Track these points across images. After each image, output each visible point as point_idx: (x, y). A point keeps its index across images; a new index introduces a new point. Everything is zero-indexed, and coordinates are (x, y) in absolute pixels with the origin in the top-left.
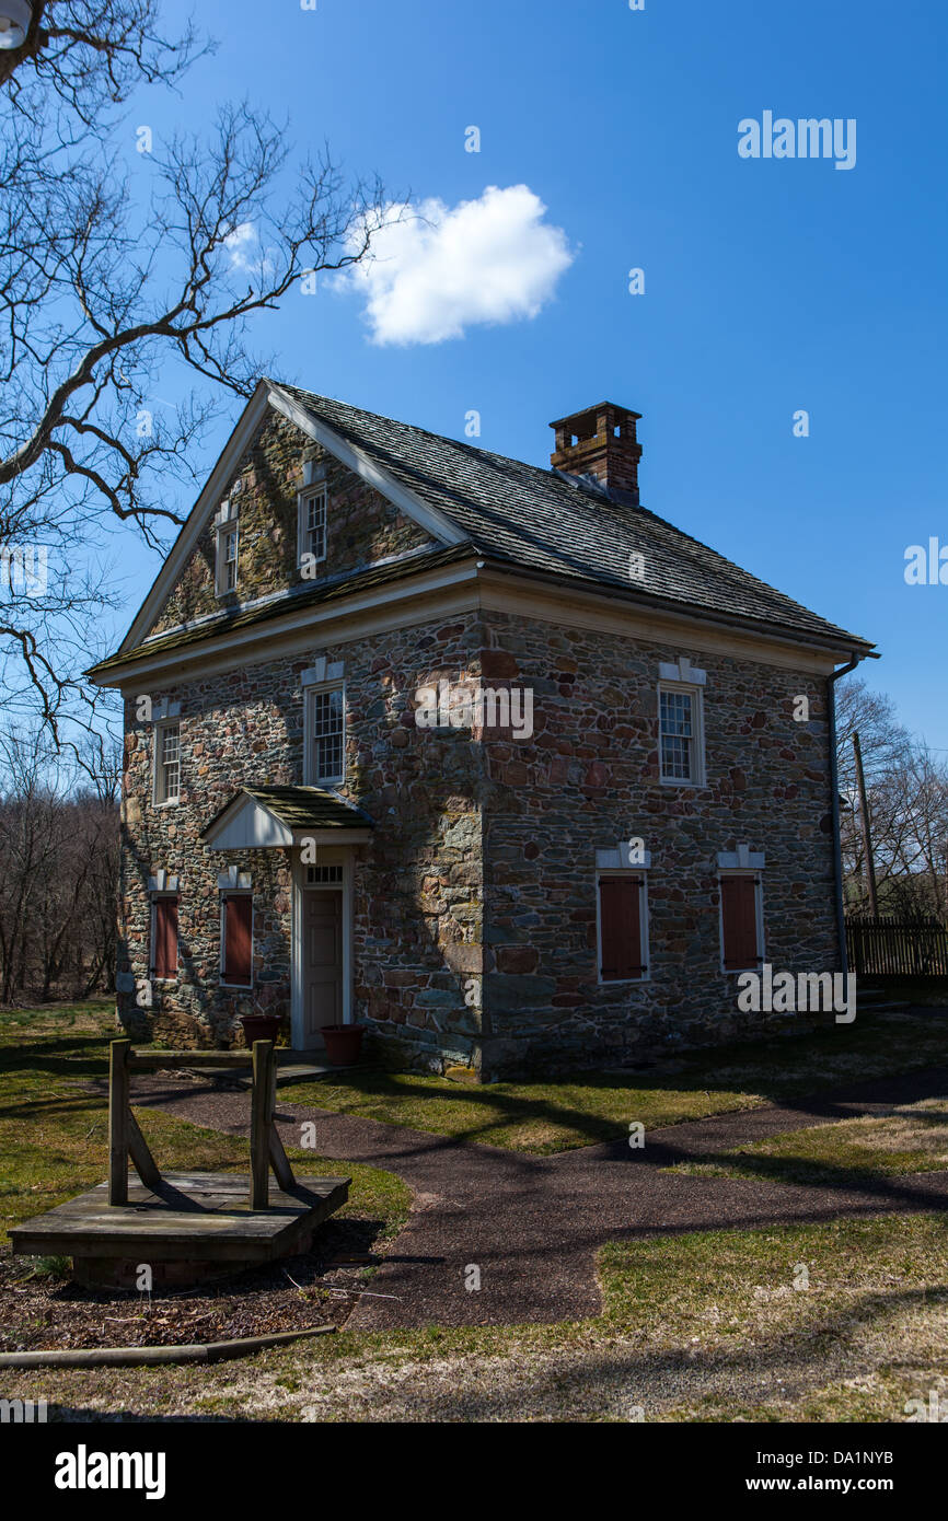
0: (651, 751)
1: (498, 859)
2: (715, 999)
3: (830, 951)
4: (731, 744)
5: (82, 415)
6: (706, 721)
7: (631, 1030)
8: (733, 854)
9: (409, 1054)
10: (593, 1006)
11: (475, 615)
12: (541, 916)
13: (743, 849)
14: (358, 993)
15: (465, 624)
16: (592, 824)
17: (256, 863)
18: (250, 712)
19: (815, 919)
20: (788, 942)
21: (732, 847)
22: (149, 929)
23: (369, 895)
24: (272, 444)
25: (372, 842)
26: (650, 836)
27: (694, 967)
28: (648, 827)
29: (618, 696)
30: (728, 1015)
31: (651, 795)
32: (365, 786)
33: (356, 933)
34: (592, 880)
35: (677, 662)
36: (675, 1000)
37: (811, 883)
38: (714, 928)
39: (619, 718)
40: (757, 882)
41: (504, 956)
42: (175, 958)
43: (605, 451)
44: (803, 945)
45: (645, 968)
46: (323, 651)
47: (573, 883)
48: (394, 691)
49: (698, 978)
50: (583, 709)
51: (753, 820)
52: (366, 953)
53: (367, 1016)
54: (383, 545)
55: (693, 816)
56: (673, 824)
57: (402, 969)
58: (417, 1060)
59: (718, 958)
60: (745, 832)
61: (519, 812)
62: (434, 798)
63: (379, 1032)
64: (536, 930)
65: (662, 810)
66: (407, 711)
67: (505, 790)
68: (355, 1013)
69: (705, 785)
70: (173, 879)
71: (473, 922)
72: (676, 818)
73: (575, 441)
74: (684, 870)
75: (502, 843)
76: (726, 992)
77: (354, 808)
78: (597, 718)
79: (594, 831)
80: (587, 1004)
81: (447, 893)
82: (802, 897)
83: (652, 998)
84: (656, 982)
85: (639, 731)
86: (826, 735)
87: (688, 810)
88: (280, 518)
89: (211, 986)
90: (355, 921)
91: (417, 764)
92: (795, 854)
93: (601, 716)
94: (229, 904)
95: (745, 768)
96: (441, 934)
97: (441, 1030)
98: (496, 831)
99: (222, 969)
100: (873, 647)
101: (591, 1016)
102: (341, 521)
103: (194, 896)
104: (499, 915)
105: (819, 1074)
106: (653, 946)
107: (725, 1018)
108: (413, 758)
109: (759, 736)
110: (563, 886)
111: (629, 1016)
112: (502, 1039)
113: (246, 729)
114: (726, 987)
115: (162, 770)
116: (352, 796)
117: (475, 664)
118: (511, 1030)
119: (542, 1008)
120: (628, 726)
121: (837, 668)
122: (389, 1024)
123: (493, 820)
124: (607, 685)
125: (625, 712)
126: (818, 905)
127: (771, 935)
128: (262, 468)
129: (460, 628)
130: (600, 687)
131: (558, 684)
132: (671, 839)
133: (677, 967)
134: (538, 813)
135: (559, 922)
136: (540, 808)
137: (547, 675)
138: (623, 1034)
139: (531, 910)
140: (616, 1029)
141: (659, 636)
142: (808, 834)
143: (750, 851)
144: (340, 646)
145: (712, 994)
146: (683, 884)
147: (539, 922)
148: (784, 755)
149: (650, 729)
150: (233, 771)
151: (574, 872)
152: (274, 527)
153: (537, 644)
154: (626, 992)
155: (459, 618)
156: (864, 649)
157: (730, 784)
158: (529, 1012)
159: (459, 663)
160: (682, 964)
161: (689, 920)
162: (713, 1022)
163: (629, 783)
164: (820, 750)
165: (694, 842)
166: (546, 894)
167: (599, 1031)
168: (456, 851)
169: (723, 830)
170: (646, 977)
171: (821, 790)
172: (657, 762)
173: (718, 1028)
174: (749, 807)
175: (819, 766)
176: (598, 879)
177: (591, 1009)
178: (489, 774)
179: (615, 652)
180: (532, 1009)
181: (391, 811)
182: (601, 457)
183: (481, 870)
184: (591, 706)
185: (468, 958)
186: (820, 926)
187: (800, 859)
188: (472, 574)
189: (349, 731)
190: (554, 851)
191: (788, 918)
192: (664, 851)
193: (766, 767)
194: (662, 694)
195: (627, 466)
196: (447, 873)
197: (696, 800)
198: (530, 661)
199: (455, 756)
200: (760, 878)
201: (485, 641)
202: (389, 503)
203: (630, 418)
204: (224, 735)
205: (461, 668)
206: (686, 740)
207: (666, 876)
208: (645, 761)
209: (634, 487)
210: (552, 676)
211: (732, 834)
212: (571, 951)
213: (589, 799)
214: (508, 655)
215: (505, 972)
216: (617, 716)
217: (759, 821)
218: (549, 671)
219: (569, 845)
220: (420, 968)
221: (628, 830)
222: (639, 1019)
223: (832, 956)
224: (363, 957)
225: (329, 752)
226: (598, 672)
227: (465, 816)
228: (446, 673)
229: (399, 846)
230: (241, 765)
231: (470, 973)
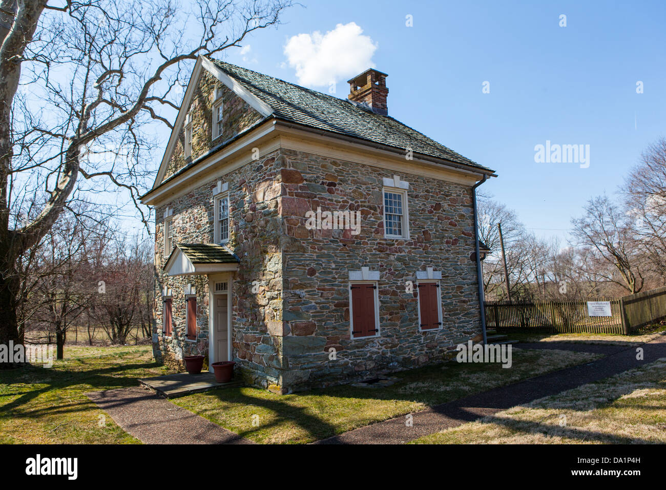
0: (379, 221)
1: (291, 276)
2: (416, 344)
3: (477, 318)
4: (422, 218)
6: (409, 207)
7: (369, 362)
8: (425, 272)
9: (254, 377)
10: (348, 351)
11: (279, 152)
12: (318, 305)
13: (430, 270)
14: (234, 345)
15: (275, 157)
16: (347, 258)
17: (197, 282)
18: (196, 211)
19: (469, 303)
20: (455, 315)
21: (424, 269)
22: (163, 314)
23: (238, 296)
24: (204, 85)
25: (239, 269)
26: (380, 264)
27: (405, 329)
28: (379, 259)
29: (361, 194)
30: (424, 352)
31: (379, 243)
32: (237, 243)
33: (233, 315)
34: (347, 286)
35: (393, 178)
36: (395, 346)
37: (466, 286)
38: (415, 309)
39: (362, 205)
40: (438, 286)
41: (296, 327)
42: (171, 327)
43: (371, 91)
44: (462, 316)
45: (377, 330)
46: (221, 178)
47: (336, 288)
48: (248, 194)
49: (407, 334)
50: (341, 200)
51: (436, 255)
52: (237, 325)
53: (238, 357)
54: (243, 123)
55: (403, 254)
56: (392, 258)
57: (250, 334)
58: (256, 381)
59: (418, 324)
60: (431, 261)
61: (304, 252)
62: (263, 246)
63: (242, 365)
64: (314, 313)
65: (386, 251)
66: (252, 204)
67: (296, 240)
68: (233, 355)
69: (408, 238)
70: (170, 290)
71: (279, 309)
72: (393, 255)
73: (359, 88)
74: (398, 281)
75: (294, 268)
76: (422, 340)
77: (232, 253)
78: (349, 205)
79: (348, 261)
80: (344, 350)
81: (268, 294)
82: (462, 293)
83: (381, 345)
84: (384, 337)
85: (372, 211)
86: (473, 215)
87: (400, 251)
88: (206, 118)
89: (183, 341)
90: (233, 310)
91: (256, 230)
92: (458, 272)
93: (351, 204)
94: (189, 302)
95: (430, 230)
96: (266, 316)
97: (266, 365)
98: (291, 262)
99: (186, 333)
100: (494, 172)
101: (347, 356)
102: (228, 115)
103: (177, 298)
104: (292, 305)
106: (382, 319)
107: (422, 353)
108: (254, 227)
109: (438, 215)
110: (330, 290)
111: (368, 355)
112: (294, 370)
113: (194, 219)
114: (422, 338)
115: (168, 241)
116: (231, 247)
117: (279, 176)
118: (300, 365)
119: (318, 353)
120: (366, 209)
121: (477, 182)
122: (245, 362)
123: (289, 256)
124: (354, 188)
125: (365, 202)
126: (470, 296)
127: (445, 311)
128: (201, 96)
129: (273, 159)
130: (350, 189)
131: (327, 187)
132: (391, 265)
133: (395, 329)
134: (316, 252)
135: (328, 308)
136: (317, 250)
137: (321, 183)
138: (365, 365)
139: (312, 303)
140: (361, 362)
141: (383, 165)
142: (465, 262)
143: (434, 270)
144: (227, 175)
145: (414, 342)
146: (398, 287)
147: (316, 309)
148: (451, 224)
149: (379, 210)
150: (190, 239)
151: (337, 283)
152: (204, 123)
153: (314, 167)
154: (366, 343)
155: (272, 154)
156: (491, 173)
157: (423, 238)
158: (311, 355)
159: (273, 177)
160: (398, 328)
161: (402, 306)
162: (415, 356)
163: (367, 237)
164: (470, 222)
165: (404, 266)
166: (320, 294)
167: (351, 363)
168: (271, 273)
169: (419, 260)
170: (378, 334)
171: (471, 240)
172: (383, 227)
173: (418, 360)
174: (434, 249)
175: (469, 229)
176: (350, 285)
177: (346, 352)
178: (286, 233)
179: (359, 172)
180: (313, 354)
181: (246, 254)
182: (369, 94)
183: (282, 282)
184: (345, 198)
185: (276, 328)
186: (471, 307)
187: (460, 274)
189: (231, 216)
190: (325, 272)
191: (454, 303)
192: (387, 271)
193: (441, 230)
194: (385, 193)
195: (382, 97)
196: (268, 285)
197: (405, 246)
198: (311, 175)
199: (271, 224)
200: (440, 284)
201: (284, 164)
202: (245, 102)
203: (383, 76)
204: (187, 223)
205: (274, 179)
206: (399, 217)
207: (389, 284)
208: (376, 226)
209: (385, 107)
210: (323, 183)
211: (424, 262)
212: (335, 323)
213: (345, 245)
214: (297, 172)
215: (297, 335)
216: (360, 204)
217: (438, 256)
218: (321, 181)
219: (333, 269)
220: (258, 333)
221: (367, 261)
222: (374, 356)
223: (477, 321)
224: (236, 327)
225: (225, 227)
226: (349, 182)
227: (275, 254)
228: (268, 182)
229: (249, 271)
230: (193, 236)
231: (278, 336)
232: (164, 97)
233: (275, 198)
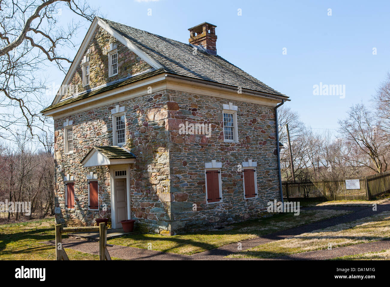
0: (221, 132)
1: (174, 166)
2: (242, 207)
3: (277, 191)
4: (246, 129)
5: (36, 27)
6: (238, 122)
7: (217, 217)
8: (247, 162)
9: (148, 228)
10: (205, 211)
11: (165, 91)
12: (188, 183)
13: (250, 161)
14: (132, 210)
15: (162, 94)
16: (204, 155)
17: (99, 171)
18: (95, 123)
19: (273, 182)
20: (265, 189)
21: (247, 161)
22: (65, 193)
23: (135, 179)
24: (99, 37)
25: (135, 162)
26: (221, 158)
27: (236, 197)
28: (221, 155)
29: (211, 115)
30: (247, 212)
31: (221, 145)
32: (132, 145)
33: (131, 191)
34: (204, 172)
35: (228, 104)
36: (231, 208)
37: (271, 170)
38: (242, 185)
39: (211, 122)
40: (255, 171)
41: (177, 196)
42: (74, 202)
43: (205, 38)
44: (269, 190)
45: (221, 198)
46: (118, 103)
47: (198, 173)
48: (141, 115)
49: (237, 201)
50: (200, 119)
51: (253, 152)
52: (134, 197)
53: (135, 217)
54: (136, 69)
55: (235, 151)
56: (228, 154)
57: (146, 202)
58: (151, 230)
59: (243, 194)
60: (251, 156)
61: (181, 152)
62: (154, 148)
63: (139, 222)
64: (187, 188)
65: (225, 150)
66: (145, 121)
67: (176, 145)
68: (132, 216)
69: (238, 142)
70: (72, 177)
71: (167, 186)
72: (229, 152)
73: (196, 34)
74: (232, 168)
75: (175, 161)
76: (246, 205)
77: (129, 152)
78: (204, 122)
79: (204, 157)
80: (203, 210)
81: (159, 178)
82: (269, 175)
83: (223, 207)
84: (224, 202)
85: (217, 125)
86: (275, 125)
87: (233, 149)
88: (103, 61)
89: (86, 210)
90: (131, 188)
91: (149, 138)
92: (266, 162)
93: (205, 121)
94: (90, 184)
95: (251, 136)
96: (158, 191)
97: (158, 220)
98: (174, 158)
99: (89, 205)
100: (288, 97)
101: (204, 213)
102: (123, 62)
103: (79, 182)
104: (175, 184)
105: (274, 228)
106: (223, 192)
107: (246, 213)
108: (147, 136)
109: (254, 126)
110: (195, 174)
111: (216, 213)
112: (177, 222)
113: (94, 128)
114: (246, 203)
115: (67, 143)
116: (128, 148)
117: (166, 106)
118: (180, 219)
119: (189, 212)
120: (214, 124)
121: (278, 104)
122: (142, 219)
123: (173, 154)
124: (207, 112)
125: (213, 120)
126: (274, 177)
127: (259, 187)
128: (96, 45)
129: (161, 95)
130: (205, 112)
131: (192, 112)
132: (228, 158)
133: (230, 198)
134: (187, 152)
135: (194, 185)
136: (187, 150)
137: (188, 109)
138: (215, 219)
139: (185, 182)
140: (212, 217)
141: (223, 96)
142: (270, 156)
143: (252, 161)
144: (123, 101)
145: (241, 205)
146: (232, 172)
147: (187, 186)
148: (262, 131)
149: (221, 125)
150: (90, 142)
151: (198, 170)
152: (101, 64)
153: (185, 99)
154: (215, 206)
155: (160, 92)
156: (286, 98)
157: (246, 141)
158: (186, 213)
159: (161, 106)
160: (232, 197)
161: (234, 183)
162: (242, 214)
163: (215, 142)
164: (273, 130)
165: (235, 159)
166: (190, 177)
167: (207, 218)
168: (161, 164)
169: (244, 155)
170: (221, 201)
171: (274, 142)
172: (223, 135)
173: (244, 216)
174: (252, 148)
175: (273, 134)
176: (205, 171)
177: (204, 211)
178: (171, 141)
179: (209, 101)
180: (186, 212)
181: (141, 153)
182: (204, 40)
183: (169, 170)
184: (202, 118)
185: (166, 197)
186: (274, 184)
187: (268, 163)
188: (164, 78)
189: (127, 128)
190: (192, 164)
191: (264, 181)
192: (226, 162)
193: (257, 135)
194: (224, 114)
195: (213, 42)
196: (159, 171)
197: (235, 146)
198: (182, 105)
199: (160, 135)
200: (256, 170)
201: (169, 99)
202: (137, 56)
203: (213, 27)
204: (87, 130)
205: (161, 107)
206: (232, 128)
207: (227, 170)
208: (219, 135)
209: (215, 49)
210: (190, 109)
211: (247, 156)
212: (198, 194)
213: (202, 147)
214: (176, 103)
215: (178, 201)
216: (210, 121)
217: (255, 152)
218: (189, 108)
219: (196, 161)
220: (151, 201)
221: (215, 156)
222: (219, 214)
223: (278, 193)
224: (133, 199)
225: (121, 135)
226: (204, 108)
227: (164, 153)
228: (157, 109)
229: (143, 164)
230: (93, 140)
231: (167, 202)
232: (37, 28)
233: (163, 119)
